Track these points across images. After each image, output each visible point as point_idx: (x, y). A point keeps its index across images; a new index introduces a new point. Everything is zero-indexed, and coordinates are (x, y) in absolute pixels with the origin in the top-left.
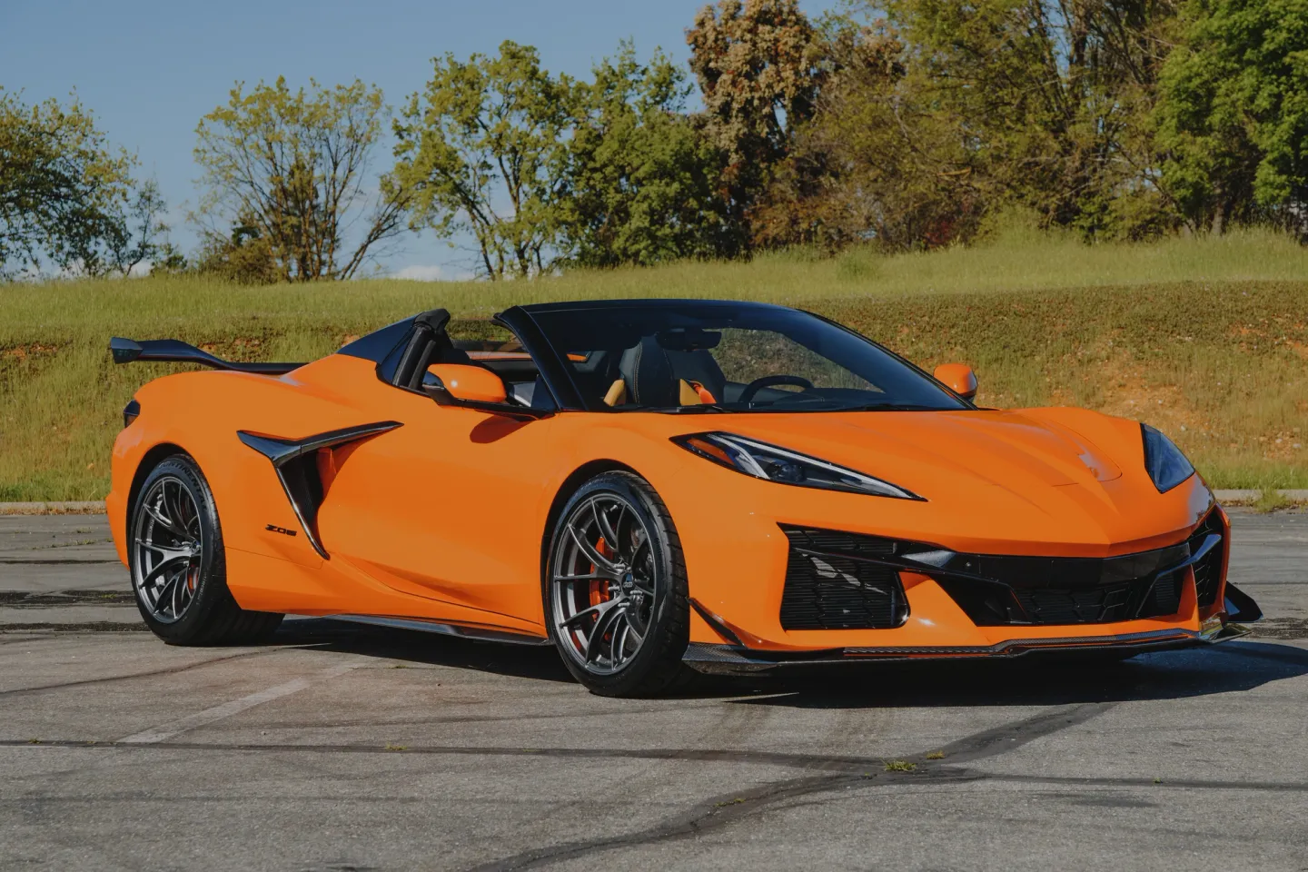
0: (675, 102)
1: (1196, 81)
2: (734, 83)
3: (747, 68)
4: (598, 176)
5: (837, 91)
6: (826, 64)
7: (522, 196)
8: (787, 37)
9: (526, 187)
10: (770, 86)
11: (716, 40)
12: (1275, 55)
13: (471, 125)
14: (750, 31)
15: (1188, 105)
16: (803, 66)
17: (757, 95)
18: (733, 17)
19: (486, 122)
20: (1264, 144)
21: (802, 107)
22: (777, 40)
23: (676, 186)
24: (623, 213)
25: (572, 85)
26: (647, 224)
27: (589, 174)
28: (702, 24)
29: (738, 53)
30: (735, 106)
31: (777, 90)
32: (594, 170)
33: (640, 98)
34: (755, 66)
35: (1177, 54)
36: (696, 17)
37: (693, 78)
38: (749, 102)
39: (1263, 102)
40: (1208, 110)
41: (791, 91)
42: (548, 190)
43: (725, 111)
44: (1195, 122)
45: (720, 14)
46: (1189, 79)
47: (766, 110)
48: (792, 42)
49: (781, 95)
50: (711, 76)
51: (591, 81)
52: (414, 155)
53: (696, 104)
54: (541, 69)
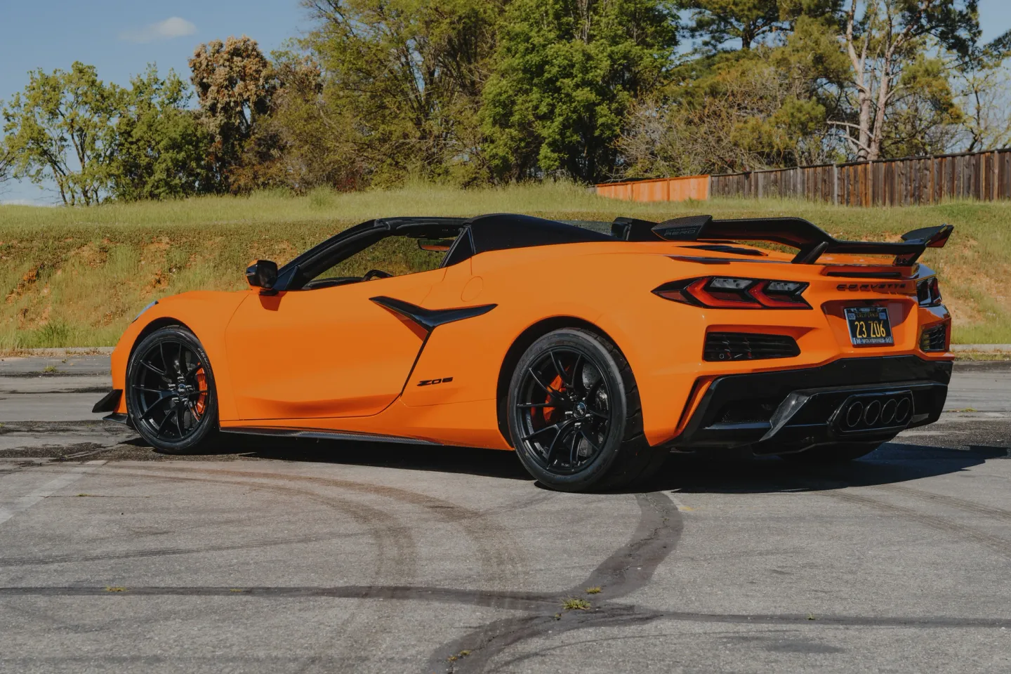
0: (182, 103)
1: (504, 96)
2: (218, 92)
3: (226, 83)
4: (134, 147)
5: (284, 98)
6: (276, 82)
7: (86, 158)
8: (251, 64)
9: (89, 153)
10: (240, 94)
11: (207, 65)
12: (552, 81)
13: (53, 114)
14: (228, 60)
15: (500, 110)
16: (261, 81)
17: (233, 99)
18: (218, 52)
19: (63, 112)
20: (545, 133)
21: (261, 107)
22: (244, 67)
23: (183, 154)
24: (149, 169)
25: (118, 90)
26: (165, 177)
27: (129, 146)
28: (198, 55)
29: (221, 73)
30: (219, 106)
31: (245, 97)
32: (132, 143)
33: (160, 100)
34: (231, 82)
35: (493, 78)
36: (195, 51)
37: (194, 89)
38: (228, 103)
39: (543, 109)
40: (511, 114)
41: (254, 98)
42: (103, 155)
43: (213, 109)
44: (502, 121)
45: (210, 50)
46: (500, 94)
47: (238, 109)
48: (254, 68)
49: (248, 100)
50: (205, 87)
51: (130, 88)
52: (17, 131)
53: (194, 104)
54: (98, 80)
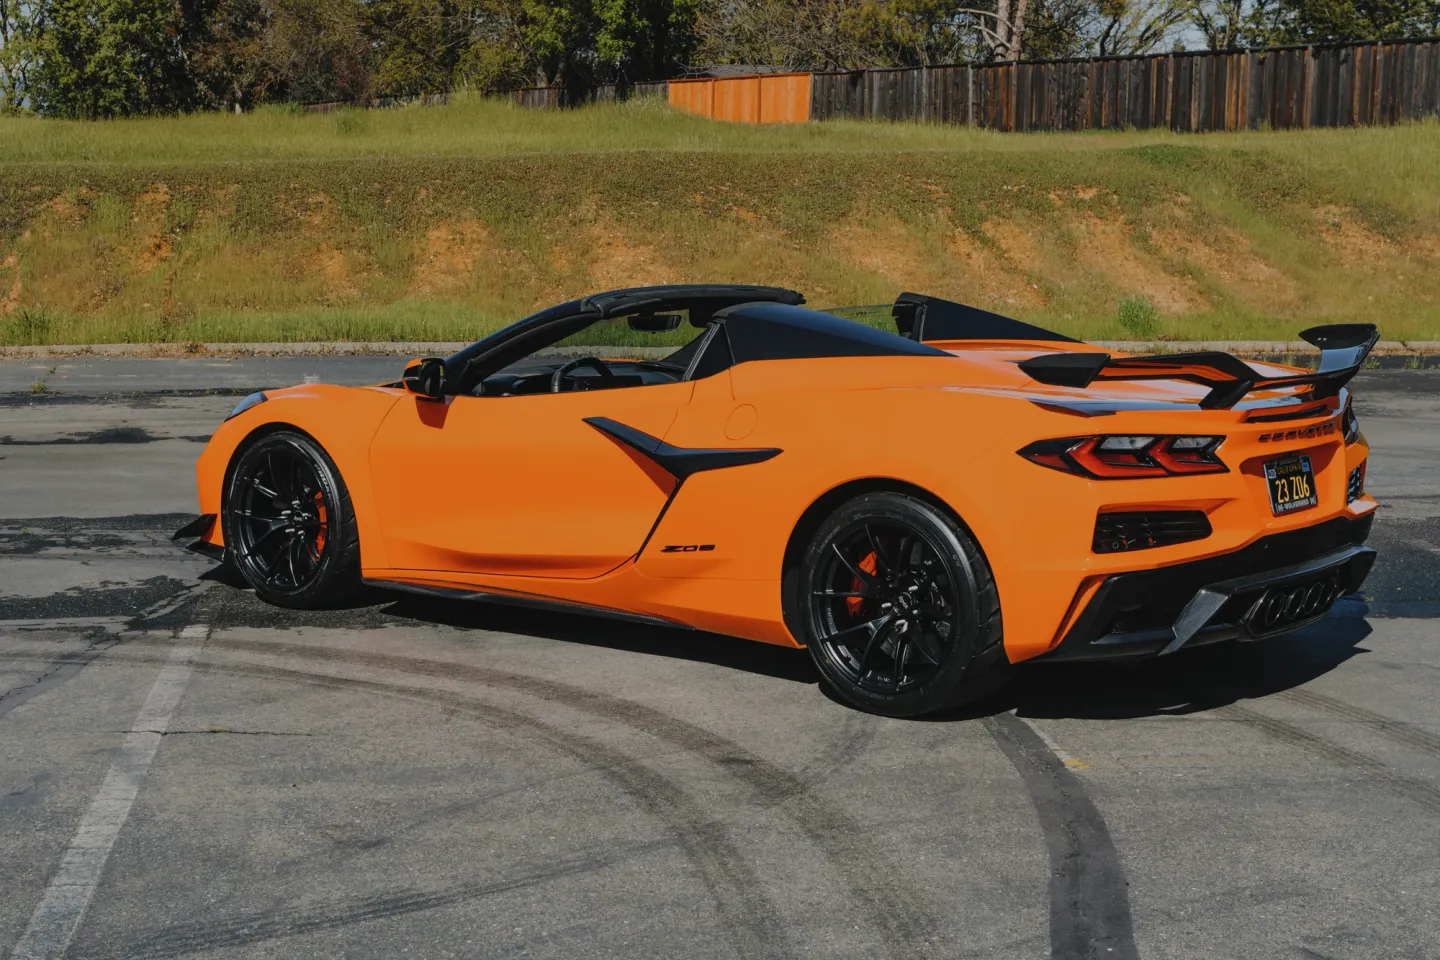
7: (8, 27)
23: (137, 24)
24: (92, 45)
26: (113, 54)
27: (65, 12)
42: (31, 24)
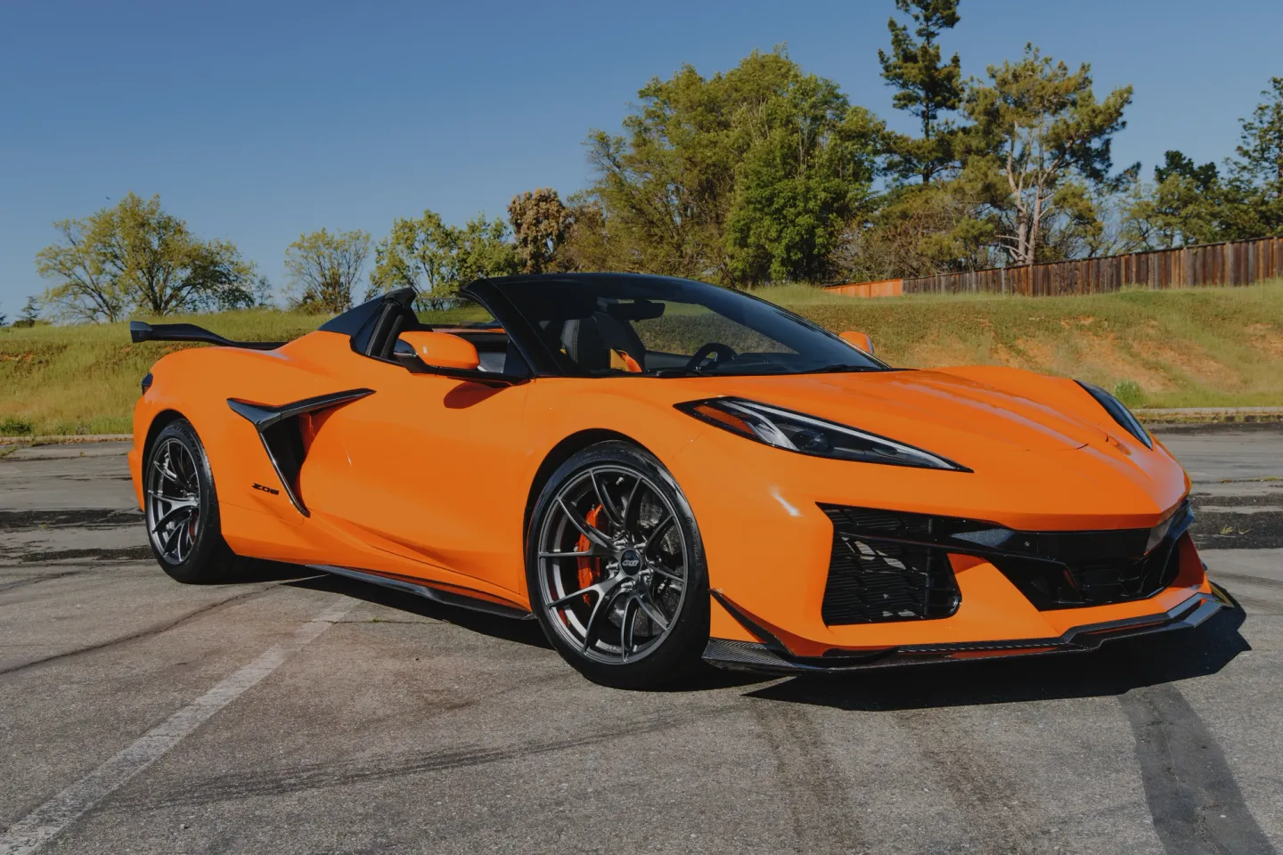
0: (503, 239)
1: (742, 222)
2: (528, 228)
3: (534, 221)
4: (469, 270)
5: (578, 230)
6: (571, 220)
7: (434, 280)
8: (553, 208)
9: (436, 276)
10: (546, 230)
11: (520, 210)
12: (779, 211)
13: (411, 248)
14: (536, 205)
15: (738, 235)
16: (561, 219)
17: (540, 234)
18: (528, 199)
19: (417, 247)
20: (775, 253)
21: (560, 238)
22: (548, 209)
25: (457, 231)
27: (464, 270)
28: (514, 203)
29: (530, 214)
30: (529, 239)
31: (549, 232)
32: (467, 268)
33: (487, 236)
34: (538, 222)
35: (734, 210)
36: (512, 200)
37: (512, 228)
38: (536, 237)
39: (773, 234)
40: (748, 236)
41: (555, 233)
42: (446, 278)
43: (525, 242)
44: (742, 243)
45: (523, 198)
46: (739, 221)
47: (544, 241)
48: (556, 209)
49: (551, 233)
50: (518, 226)
51: (465, 229)
52: (384, 262)
53: (511, 238)
54: (442, 224)
